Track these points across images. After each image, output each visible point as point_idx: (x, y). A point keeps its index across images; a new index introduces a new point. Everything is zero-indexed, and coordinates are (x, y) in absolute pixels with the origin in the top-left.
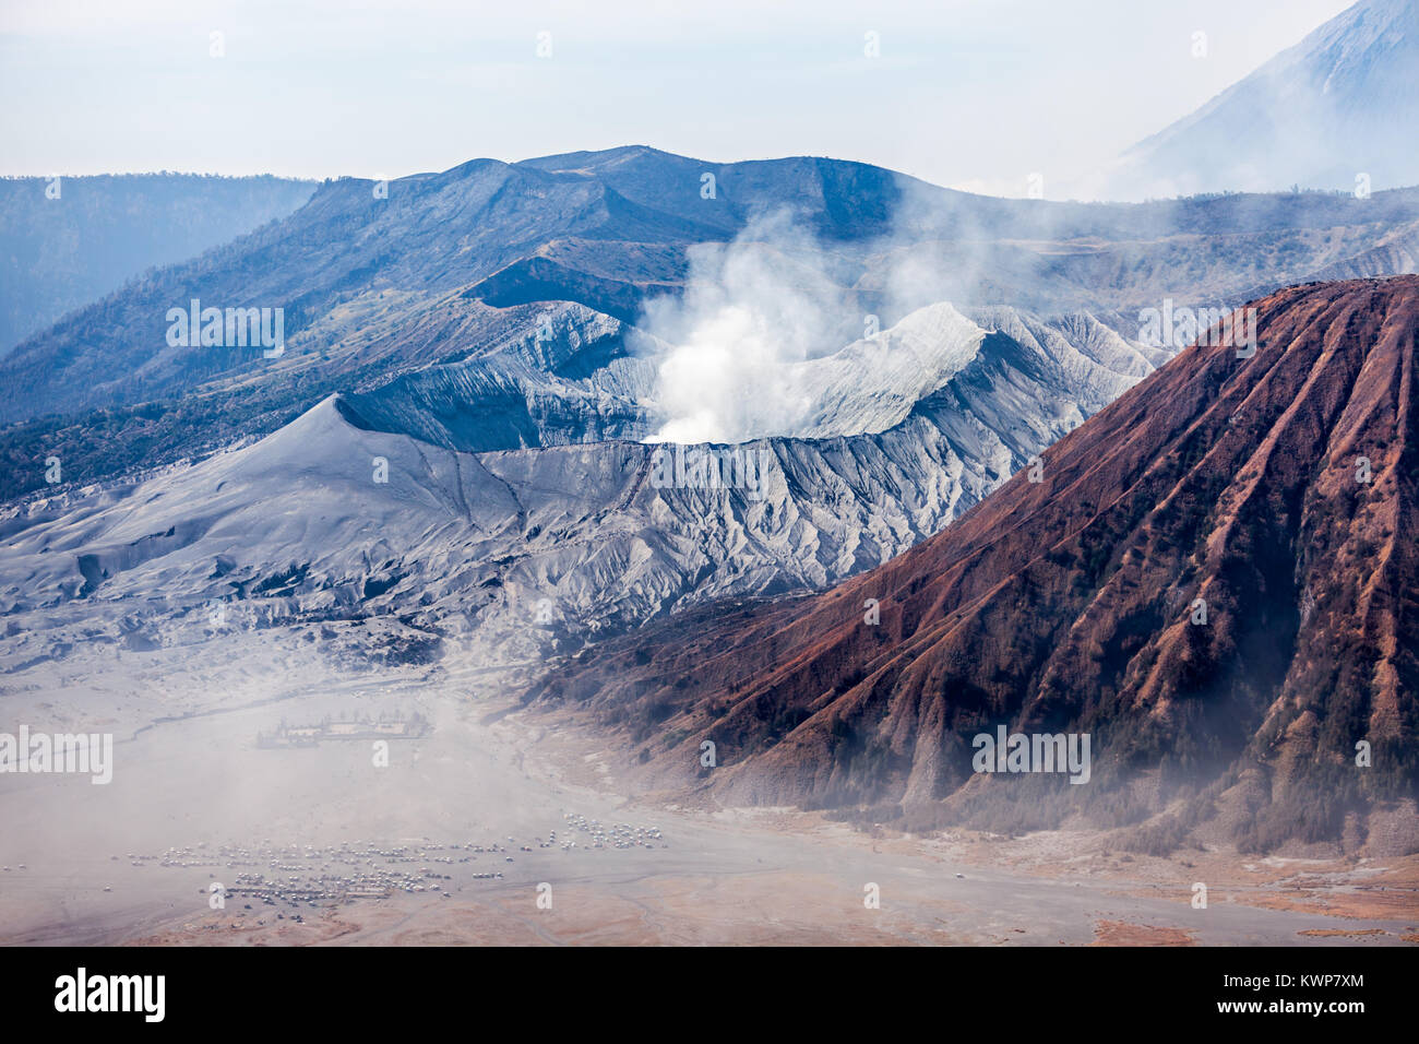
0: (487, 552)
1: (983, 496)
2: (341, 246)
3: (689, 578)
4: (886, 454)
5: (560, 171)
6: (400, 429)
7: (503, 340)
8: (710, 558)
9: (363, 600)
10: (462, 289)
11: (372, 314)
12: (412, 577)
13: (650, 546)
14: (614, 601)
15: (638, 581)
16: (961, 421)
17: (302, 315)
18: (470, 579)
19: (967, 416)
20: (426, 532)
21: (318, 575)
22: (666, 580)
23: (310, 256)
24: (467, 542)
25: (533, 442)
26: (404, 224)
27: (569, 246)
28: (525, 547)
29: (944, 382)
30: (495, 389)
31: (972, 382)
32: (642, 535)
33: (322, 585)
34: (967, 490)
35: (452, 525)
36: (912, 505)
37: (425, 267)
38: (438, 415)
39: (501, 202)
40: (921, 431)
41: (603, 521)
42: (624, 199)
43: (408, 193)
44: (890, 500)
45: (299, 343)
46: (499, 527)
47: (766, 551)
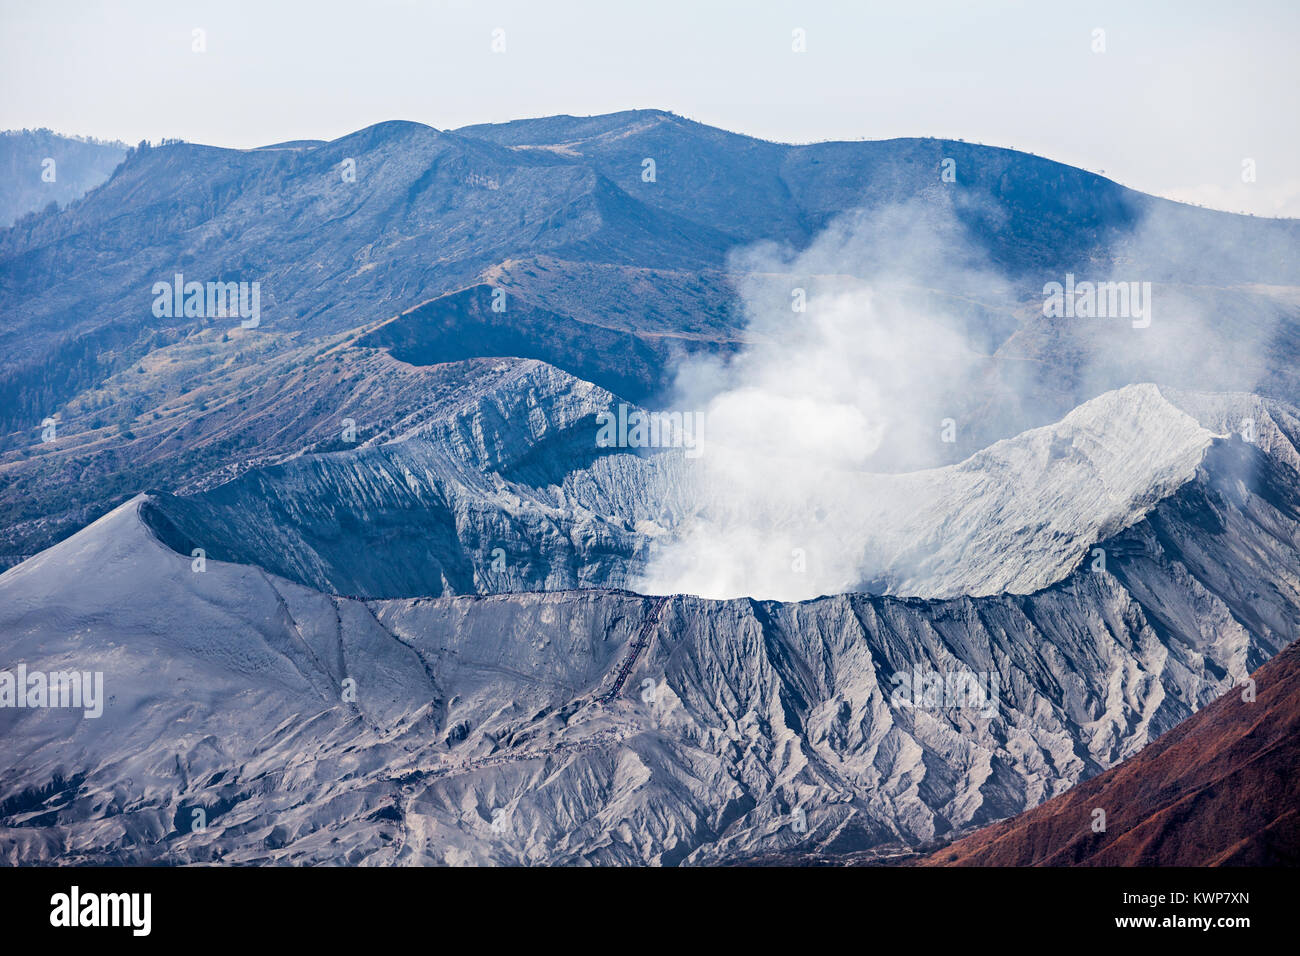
0: (380, 763)
1: (1200, 704)
2: (162, 254)
3: (710, 819)
4: (1039, 628)
5: (524, 147)
6: (247, 557)
7: (420, 418)
8: (745, 787)
9: (172, 836)
10: (357, 333)
11: (209, 366)
12: (254, 801)
13: (647, 763)
14: (585, 851)
15: (626, 820)
16: (1167, 580)
17: (92, 361)
18: (352, 807)
19: (1177, 571)
20: (281, 727)
21: (100, 793)
22: (672, 820)
23: (111, 266)
24: (347, 745)
25: (463, 587)
26: (266, 222)
27: (534, 270)
28: (443, 756)
29: (1140, 514)
30: (405, 497)
31: (1187, 516)
32: (634, 745)
33: (104, 809)
34: (1173, 694)
35: (326, 716)
36: (1080, 714)
37: (298, 295)
38: (309, 535)
39: (428, 193)
40: (1100, 595)
41: (572, 720)
42: (627, 197)
43: (276, 172)
44: (1045, 706)
45: (85, 409)
46: (402, 722)
47: (837, 779)
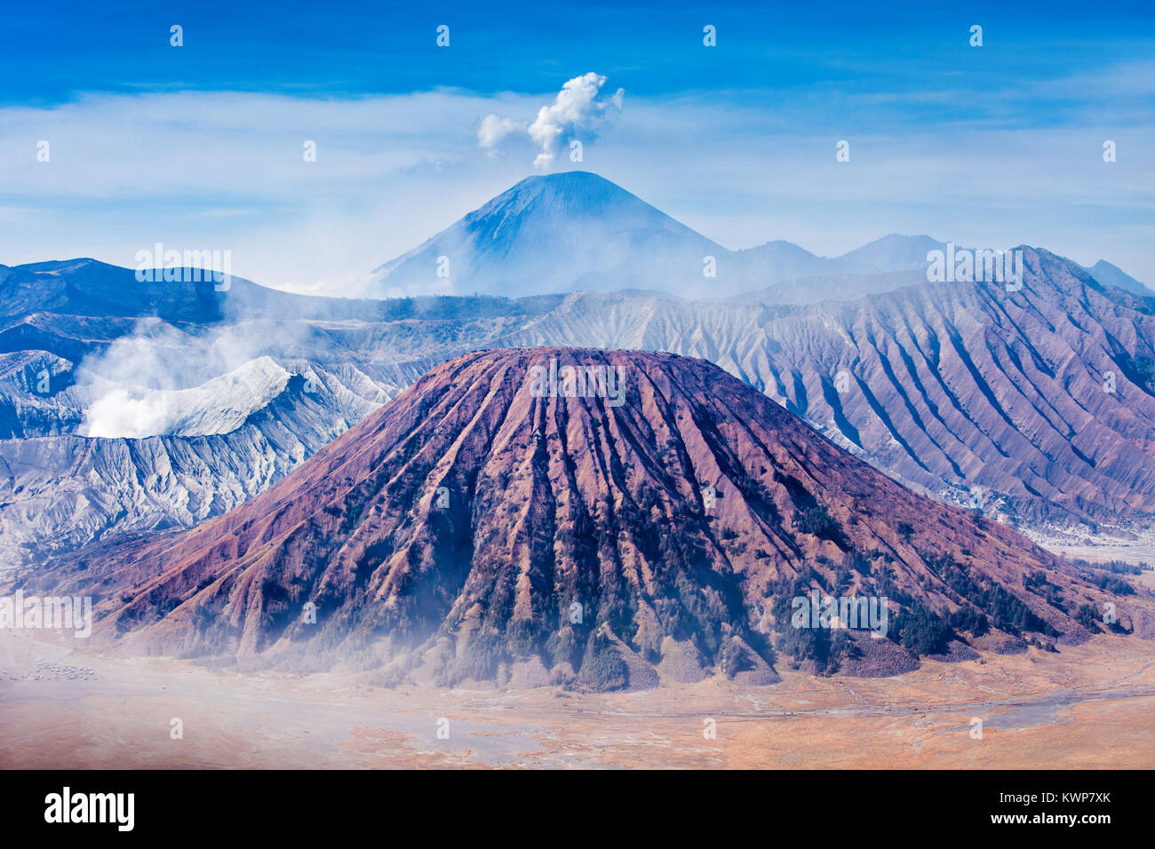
1: (287, 473)
3: (111, 519)
5: (41, 272)
8: (124, 507)
13: (88, 499)
14: (66, 532)
15: (81, 520)
19: (279, 425)
25: (20, 435)
28: (14, 498)
29: (265, 404)
31: (282, 404)
32: (83, 492)
34: (278, 469)
36: (245, 477)
39: (5, 289)
40: (251, 434)
41: (60, 484)
42: (78, 290)
44: (232, 474)
47: (157, 504)
